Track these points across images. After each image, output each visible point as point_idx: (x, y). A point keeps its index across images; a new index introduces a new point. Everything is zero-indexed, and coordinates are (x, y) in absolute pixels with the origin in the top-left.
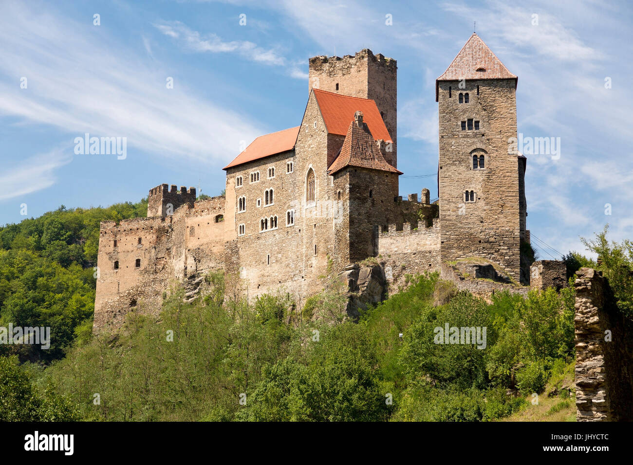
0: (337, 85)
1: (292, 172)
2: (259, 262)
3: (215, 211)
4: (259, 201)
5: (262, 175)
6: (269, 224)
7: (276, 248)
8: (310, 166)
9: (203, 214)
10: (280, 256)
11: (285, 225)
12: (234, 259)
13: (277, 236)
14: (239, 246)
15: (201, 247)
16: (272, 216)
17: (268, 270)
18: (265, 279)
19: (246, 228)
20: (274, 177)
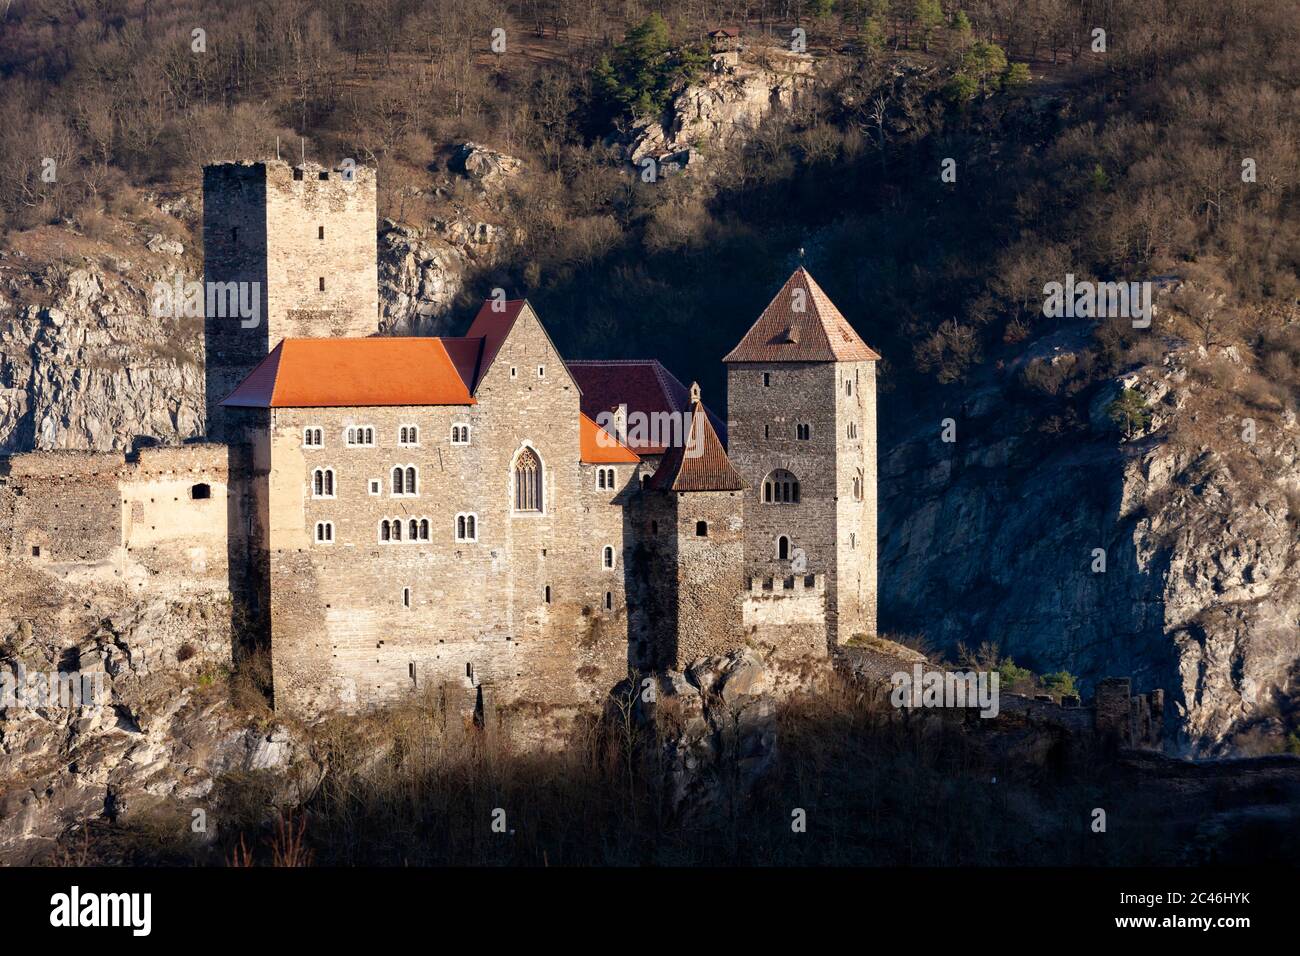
0: (321, 229)
1: (468, 443)
2: (374, 600)
3: (190, 475)
4: (375, 487)
5: (383, 436)
6: (405, 530)
7: (429, 578)
8: (528, 442)
9: (163, 477)
10: (439, 594)
11: (453, 538)
12: (303, 585)
13: (432, 558)
14: (315, 561)
15: (161, 547)
16: (413, 517)
17: (404, 615)
18: (397, 633)
19: (337, 529)
20: (418, 444)
